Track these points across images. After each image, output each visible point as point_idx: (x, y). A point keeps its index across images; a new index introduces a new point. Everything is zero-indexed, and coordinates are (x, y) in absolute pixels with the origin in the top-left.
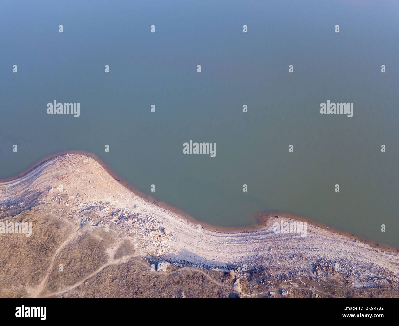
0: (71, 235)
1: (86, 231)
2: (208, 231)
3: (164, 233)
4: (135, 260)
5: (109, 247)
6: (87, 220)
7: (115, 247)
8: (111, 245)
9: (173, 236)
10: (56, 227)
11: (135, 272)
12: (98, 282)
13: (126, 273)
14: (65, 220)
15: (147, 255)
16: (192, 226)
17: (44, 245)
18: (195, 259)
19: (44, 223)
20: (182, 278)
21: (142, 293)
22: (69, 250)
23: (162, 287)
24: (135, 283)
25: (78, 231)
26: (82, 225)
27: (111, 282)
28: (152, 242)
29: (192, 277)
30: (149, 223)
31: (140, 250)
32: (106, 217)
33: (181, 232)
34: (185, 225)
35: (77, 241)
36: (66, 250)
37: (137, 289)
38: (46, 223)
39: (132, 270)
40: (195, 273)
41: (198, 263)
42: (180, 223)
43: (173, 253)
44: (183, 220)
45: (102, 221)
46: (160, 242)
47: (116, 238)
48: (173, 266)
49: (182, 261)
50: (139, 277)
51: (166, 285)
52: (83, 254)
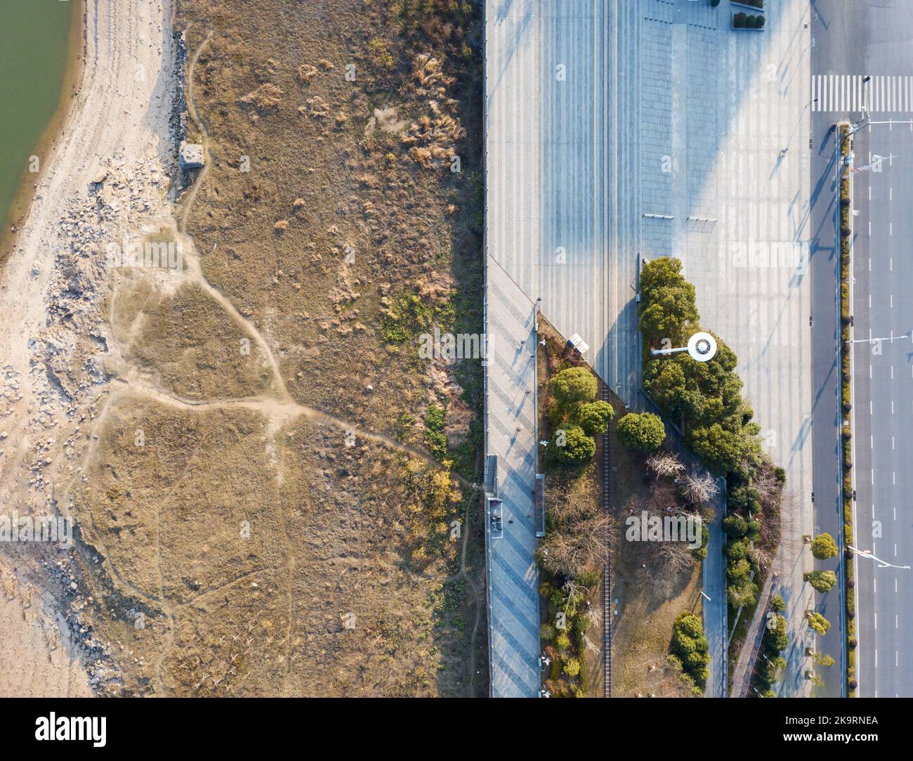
0: (138, 391)
1: (123, 361)
2: (85, 79)
3: (105, 179)
4: (185, 221)
5: (159, 292)
6: (92, 372)
7: (158, 276)
8: (154, 289)
9: (112, 158)
10: (120, 438)
11: (212, 213)
12: (244, 289)
13: (215, 234)
14: (97, 426)
15: (168, 199)
16: (75, 119)
17: (171, 444)
18: (164, 96)
19: (114, 473)
20: (213, 107)
21: (255, 188)
22: (178, 379)
23: (238, 148)
24: (236, 208)
25: (127, 379)
26: (108, 377)
27: (240, 260)
28: (133, 198)
29: (206, 84)
30: (80, 223)
31: (159, 216)
32: (77, 328)
33: (96, 141)
34: (74, 136)
35: (150, 373)
36: (179, 388)
37: (248, 200)
38: (113, 465)
39: (209, 221)
40: (197, 80)
41: (171, 88)
42: (71, 149)
43: (155, 149)
44: (61, 148)
45: (92, 333)
46: (131, 181)
47: (134, 282)
48: (189, 134)
49: (173, 125)
50: (221, 202)
51: (232, 139)
52: (184, 346)
